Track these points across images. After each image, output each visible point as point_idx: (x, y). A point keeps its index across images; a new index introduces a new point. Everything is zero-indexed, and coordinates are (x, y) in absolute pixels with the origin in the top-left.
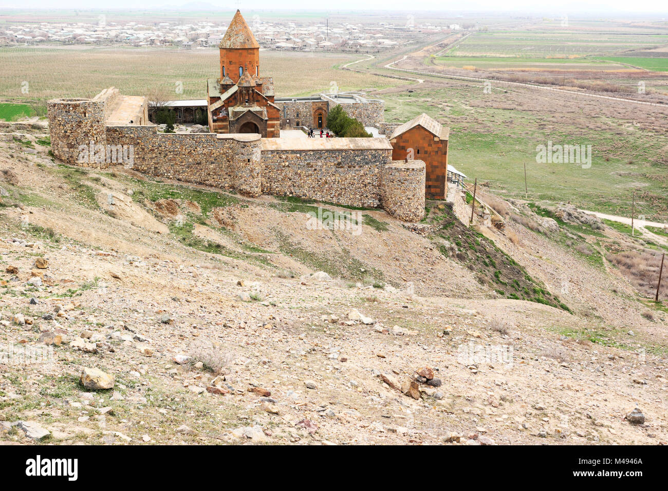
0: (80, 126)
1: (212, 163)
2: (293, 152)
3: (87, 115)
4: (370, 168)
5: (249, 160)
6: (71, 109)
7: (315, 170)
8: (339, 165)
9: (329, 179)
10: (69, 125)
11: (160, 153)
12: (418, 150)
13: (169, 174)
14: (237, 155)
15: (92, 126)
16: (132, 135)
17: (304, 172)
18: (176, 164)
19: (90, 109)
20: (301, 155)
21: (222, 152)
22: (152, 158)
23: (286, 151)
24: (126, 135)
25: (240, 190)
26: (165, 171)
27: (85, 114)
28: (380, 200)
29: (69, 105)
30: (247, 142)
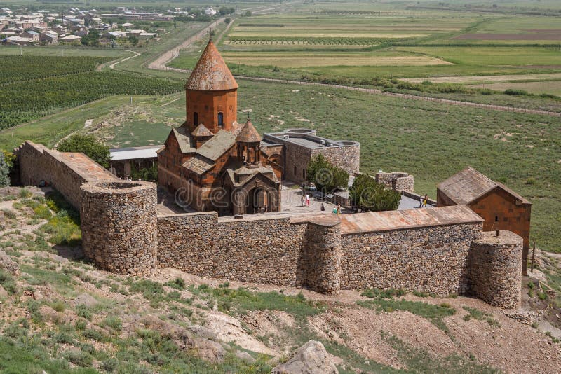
0: (136, 222)
1: (283, 255)
2: (377, 232)
3: (144, 206)
4: (459, 246)
5: (332, 249)
6: (127, 199)
7: (400, 253)
8: (426, 245)
9: (415, 263)
10: (123, 222)
11: (220, 248)
12: (496, 218)
13: (231, 274)
14: (317, 242)
15: (149, 221)
16: (188, 227)
17: (387, 258)
18: (240, 260)
19: (148, 198)
20: (384, 236)
21: (294, 240)
22: (210, 255)
23: (369, 233)
24: (181, 228)
25: (319, 287)
26: (225, 271)
27: (142, 204)
28: (469, 284)
29: (125, 195)
30: (331, 226)
